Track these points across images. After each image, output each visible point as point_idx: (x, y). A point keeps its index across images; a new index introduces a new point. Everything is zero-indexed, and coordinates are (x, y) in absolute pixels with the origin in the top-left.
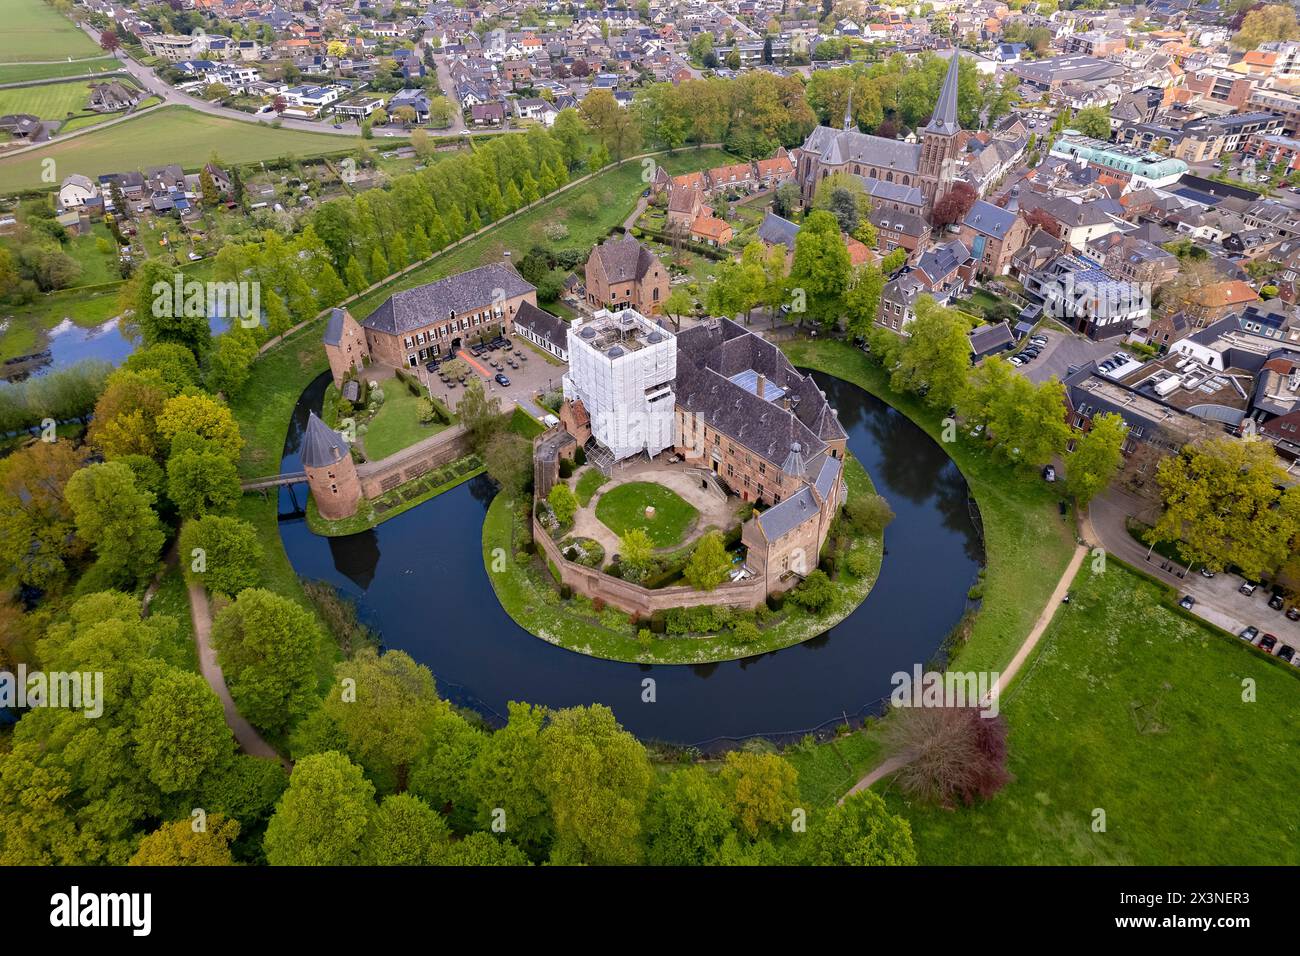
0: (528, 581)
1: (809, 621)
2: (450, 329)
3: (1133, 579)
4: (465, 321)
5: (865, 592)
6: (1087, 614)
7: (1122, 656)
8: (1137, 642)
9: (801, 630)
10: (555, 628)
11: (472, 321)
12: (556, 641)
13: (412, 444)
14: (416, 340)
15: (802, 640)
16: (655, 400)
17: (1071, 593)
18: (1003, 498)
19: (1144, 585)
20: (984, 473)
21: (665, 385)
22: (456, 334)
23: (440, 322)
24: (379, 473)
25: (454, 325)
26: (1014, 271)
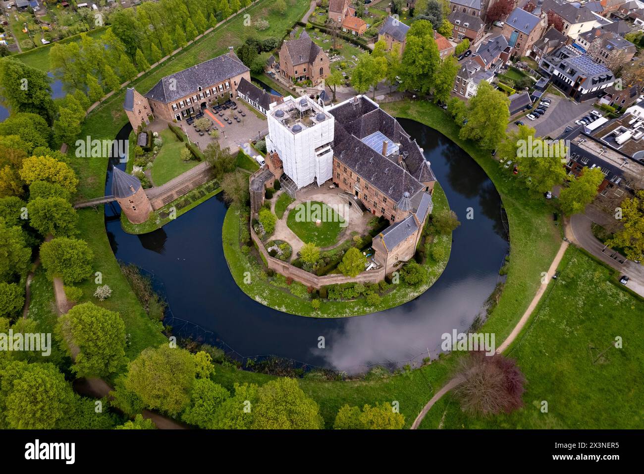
0: (249, 264)
1: (409, 290)
2: (199, 98)
3: (594, 264)
4: (208, 92)
5: (441, 271)
6: (566, 286)
7: (585, 314)
8: (594, 305)
9: (404, 296)
10: (265, 295)
11: (212, 92)
12: (265, 303)
13: (179, 174)
14: (179, 106)
15: (405, 302)
16: (321, 154)
17: (558, 273)
18: (520, 208)
19: (600, 269)
20: (511, 192)
21: (327, 144)
22: (203, 100)
23: (192, 94)
24: (161, 195)
25: (201, 95)
26: (533, 54)
